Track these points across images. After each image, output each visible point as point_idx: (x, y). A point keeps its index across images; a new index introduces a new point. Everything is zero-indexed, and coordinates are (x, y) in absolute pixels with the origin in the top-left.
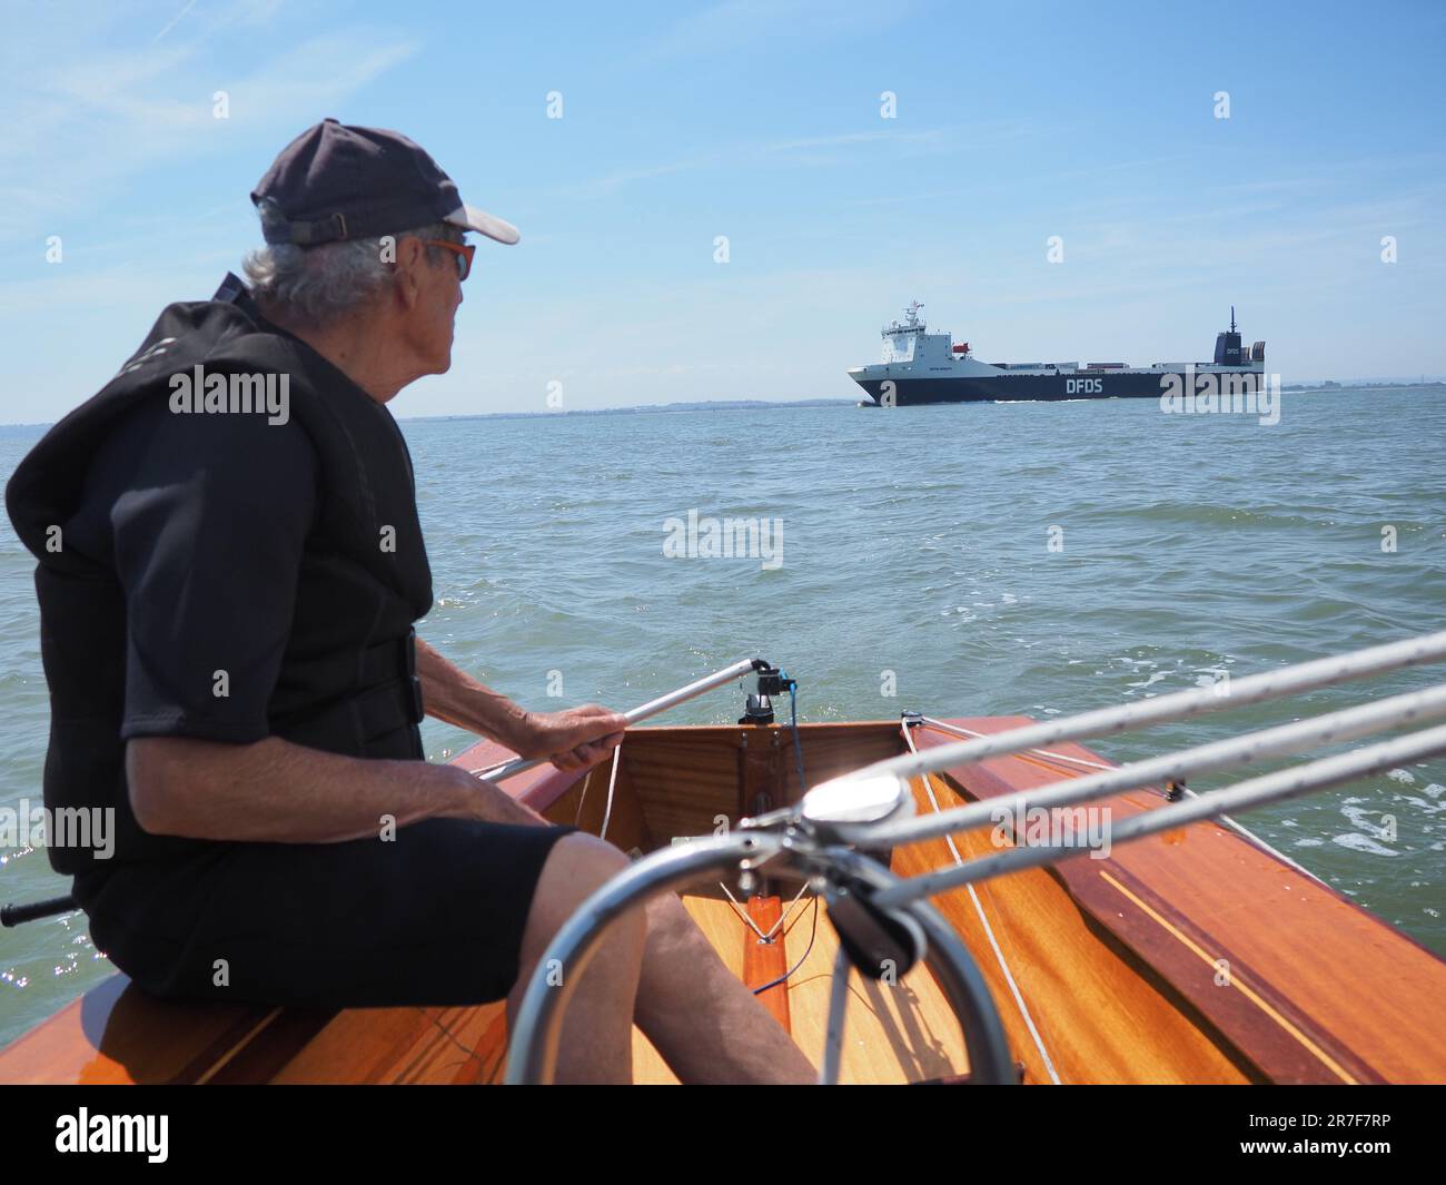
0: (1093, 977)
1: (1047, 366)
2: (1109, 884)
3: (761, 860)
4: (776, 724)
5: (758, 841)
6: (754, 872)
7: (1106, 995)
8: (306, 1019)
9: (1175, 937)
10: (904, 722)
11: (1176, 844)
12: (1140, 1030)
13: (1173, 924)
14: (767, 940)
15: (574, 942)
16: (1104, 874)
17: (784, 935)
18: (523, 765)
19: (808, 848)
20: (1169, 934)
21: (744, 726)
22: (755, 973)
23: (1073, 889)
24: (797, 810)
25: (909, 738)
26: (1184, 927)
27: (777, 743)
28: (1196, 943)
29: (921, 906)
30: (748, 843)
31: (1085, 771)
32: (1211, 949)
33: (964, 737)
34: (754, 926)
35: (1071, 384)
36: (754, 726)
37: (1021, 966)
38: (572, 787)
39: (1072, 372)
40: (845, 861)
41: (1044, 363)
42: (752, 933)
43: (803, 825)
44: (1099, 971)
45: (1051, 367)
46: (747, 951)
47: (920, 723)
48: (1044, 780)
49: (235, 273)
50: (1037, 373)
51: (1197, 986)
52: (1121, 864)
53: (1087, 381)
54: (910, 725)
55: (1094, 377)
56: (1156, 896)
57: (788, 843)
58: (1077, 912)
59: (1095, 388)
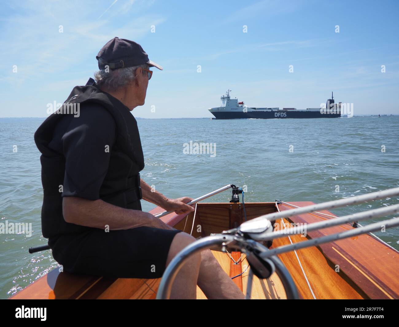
0: (330, 277)
1: (269, 109)
2: (335, 251)
3: (228, 243)
4: (240, 203)
5: (227, 237)
6: (226, 246)
7: (334, 283)
8: (108, 281)
9: (354, 267)
10: (276, 203)
11: (355, 239)
12: (344, 294)
13: (354, 263)
14: (237, 263)
15: (175, 264)
16: (333, 248)
17: (241, 262)
18: (167, 213)
19: (241, 240)
20: (352, 266)
21: (231, 203)
22: (233, 273)
23: (324, 252)
24: (238, 229)
25: (277, 207)
26: (357, 264)
27: (240, 208)
28: (360, 269)
29: (274, 258)
30: (224, 238)
31: (329, 218)
32: (365, 271)
33: (294, 208)
34: (233, 259)
35: (276, 114)
36: (233, 203)
37: (309, 274)
38: (183, 219)
39: (277, 110)
40: (252, 244)
41: (268, 108)
42: (232, 261)
43: (240, 233)
44: (332, 276)
45: (271, 109)
46: (231, 266)
47: (281, 203)
48: (316, 221)
49: (92, 78)
50: (265, 111)
51: (360, 282)
52: (339, 245)
53: (281, 113)
54: (278, 204)
55: (284, 112)
56: (349, 255)
57: (236, 238)
58: (325, 258)
59: (284, 115)
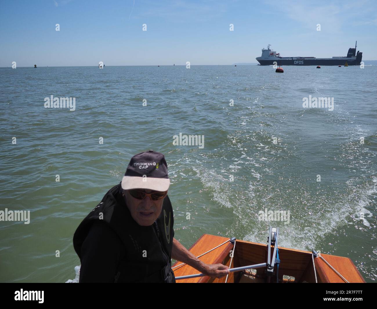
35: (295, 62)
39: (296, 59)
45: (291, 58)
50: (287, 59)
53: (299, 61)
55: (301, 60)
59: (301, 63)
